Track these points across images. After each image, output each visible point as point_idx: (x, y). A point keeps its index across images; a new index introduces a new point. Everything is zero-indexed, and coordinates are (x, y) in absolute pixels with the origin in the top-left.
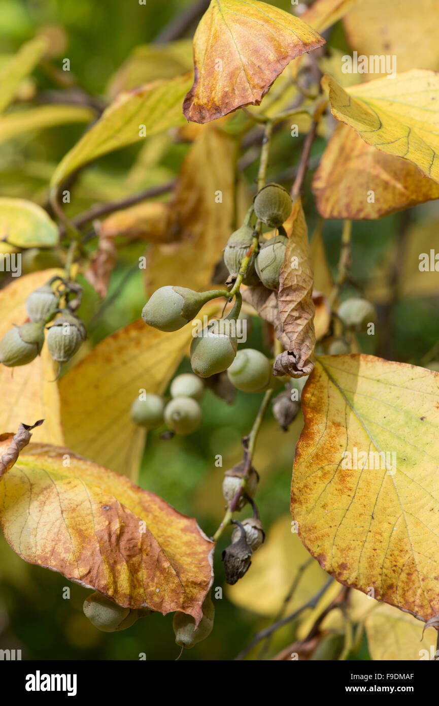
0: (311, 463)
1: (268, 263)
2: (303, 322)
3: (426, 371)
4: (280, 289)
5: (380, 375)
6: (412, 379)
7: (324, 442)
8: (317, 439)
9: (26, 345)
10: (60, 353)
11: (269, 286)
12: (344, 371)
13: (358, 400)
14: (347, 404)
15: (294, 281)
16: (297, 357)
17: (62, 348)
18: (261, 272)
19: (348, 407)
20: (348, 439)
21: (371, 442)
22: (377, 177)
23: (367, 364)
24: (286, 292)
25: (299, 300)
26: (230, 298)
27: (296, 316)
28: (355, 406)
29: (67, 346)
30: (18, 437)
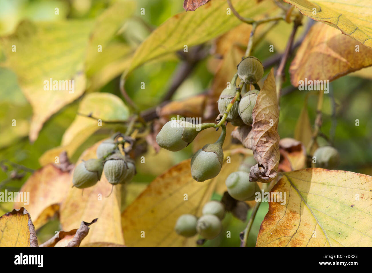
0: (272, 235)
1: (245, 107)
2: (269, 145)
3: (354, 174)
4: (253, 123)
5: (324, 180)
6: (345, 180)
7: (282, 222)
8: (277, 220)
9: (89, 173)
10: (112, 178)
11: (247, 123)
12: (301, 180)
13: (310, 198)
14: (302, 200)
15: (263, 117)
16: (266, 168)
17: (114, 174)
18: (241, 113)
19: (302, 202)
20: (300, 221)
21: (317, 223)
22: (329, 56)
23: (316, 174)
24: (257, 125)
25: (267, 130)
26: (217, 128)
27: (264, 141)
28: (308, 201)
29: (116, 173)
30: (80, 230)
